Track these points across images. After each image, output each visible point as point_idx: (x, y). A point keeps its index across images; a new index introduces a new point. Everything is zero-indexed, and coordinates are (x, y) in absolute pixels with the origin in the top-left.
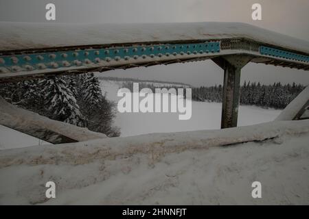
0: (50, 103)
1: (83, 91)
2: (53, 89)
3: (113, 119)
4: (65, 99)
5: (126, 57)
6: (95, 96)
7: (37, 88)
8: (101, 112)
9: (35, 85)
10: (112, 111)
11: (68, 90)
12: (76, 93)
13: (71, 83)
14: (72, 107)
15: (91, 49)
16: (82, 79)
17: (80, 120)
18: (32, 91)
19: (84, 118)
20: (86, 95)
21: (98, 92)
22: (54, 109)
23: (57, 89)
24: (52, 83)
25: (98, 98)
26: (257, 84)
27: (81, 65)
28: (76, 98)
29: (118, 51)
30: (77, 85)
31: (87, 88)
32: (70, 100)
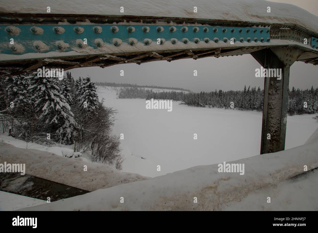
0: (41, 111)
1: (79, 98)
2: (44, 96)
3: (111, 127)
4: (58, 107)
5: (146, 40)
6: (92, 102)
7: (28, 95)
8: (98, 120)
9: (25, 91)
10: (110, 118)
11: (62, 96)
12: (71, 99)
13: (66, 90)
14: (65, 115)
15: (88, 23)
16: (77, 85)
17: (75, 129)
18: (21, 97)
19: (79, 127)
20: (81, 102)
21: (95, 98)
22: (45, 117)
23: (49, 96)
24: (43, 89)
25: (95, 105)
26: (257, 90)
27: (69, 50)
28: (70, 105)
29: (134, 29)
30: (72, 91)
31: (82, 94)
32: (63, 107)
